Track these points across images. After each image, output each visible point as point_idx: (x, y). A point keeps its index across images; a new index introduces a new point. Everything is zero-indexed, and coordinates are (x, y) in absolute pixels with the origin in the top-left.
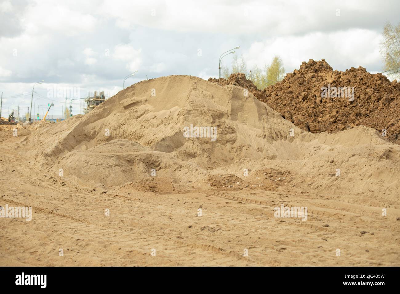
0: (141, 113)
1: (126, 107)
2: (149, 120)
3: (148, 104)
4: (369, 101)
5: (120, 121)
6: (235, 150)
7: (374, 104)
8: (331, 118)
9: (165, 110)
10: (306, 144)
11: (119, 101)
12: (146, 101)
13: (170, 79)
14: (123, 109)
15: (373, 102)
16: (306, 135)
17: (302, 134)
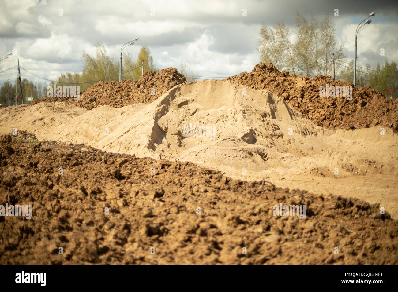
0: (194, 111)
1: (180, 106)
2: (204, 117)
3: (196, 103)
4: (348, 104)
5: (180, 117)
6: (286, 143)
7: (352, 106)
8: (321, 116)
9: (214, 108)
10: (327, 137)
11: (172, 100)
12: (193, 100)
13: (212, 83)
14: (177, 106)
15: (351, 105)
16: (326, 131)
17: (323, 130)
